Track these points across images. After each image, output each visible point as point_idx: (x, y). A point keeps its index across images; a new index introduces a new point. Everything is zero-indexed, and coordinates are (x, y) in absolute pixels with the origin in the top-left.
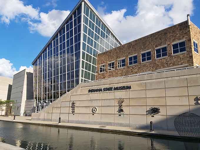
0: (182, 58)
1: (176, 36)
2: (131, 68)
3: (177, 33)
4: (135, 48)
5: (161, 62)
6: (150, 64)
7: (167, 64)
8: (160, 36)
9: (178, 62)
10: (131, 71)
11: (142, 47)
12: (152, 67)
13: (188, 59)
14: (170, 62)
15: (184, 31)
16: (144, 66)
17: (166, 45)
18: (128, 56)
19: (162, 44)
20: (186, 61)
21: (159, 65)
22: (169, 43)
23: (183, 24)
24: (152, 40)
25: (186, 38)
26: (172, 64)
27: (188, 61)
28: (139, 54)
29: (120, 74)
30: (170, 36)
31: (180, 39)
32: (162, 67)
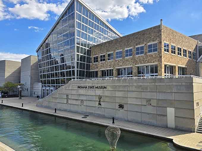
0: (154, 58)
1: (151, 37)
2: (118, 62)
3: (152, 35)
4: (121, 44)
5: (139, 59)
6: (132, 60)
7: (143, 60)
8: (139, 36)
9: (152, 60)
10: (117, 64)
11: (126, 44)
12: (133, 62)
13: (159, 58)
14: (146, 60)
15: (157, 34)
16: (127, 60)
17: (143, 45)
18: (115, 50)
19: (141, 43)
20: (157, 60)
21: (137, 61)
22: (146, 43)
23: (157, 27)
24: (133, 39)
25: (158, 40)
26: (147, 62)
27: (158, 60)
28: (123, 49)
29: (109, 65)
30: (147, 37)
31: (154, 41)
32: (140, 63)
